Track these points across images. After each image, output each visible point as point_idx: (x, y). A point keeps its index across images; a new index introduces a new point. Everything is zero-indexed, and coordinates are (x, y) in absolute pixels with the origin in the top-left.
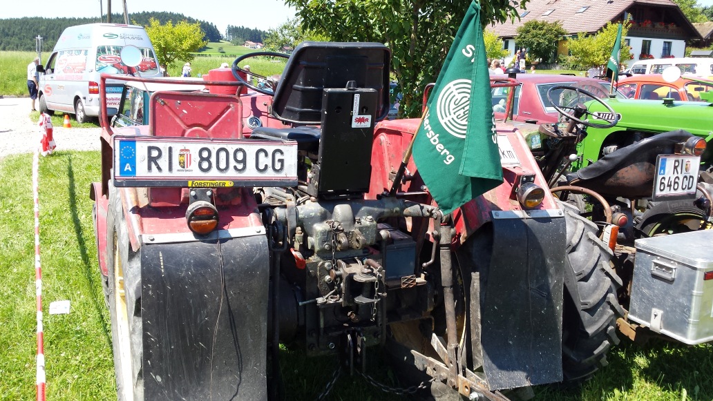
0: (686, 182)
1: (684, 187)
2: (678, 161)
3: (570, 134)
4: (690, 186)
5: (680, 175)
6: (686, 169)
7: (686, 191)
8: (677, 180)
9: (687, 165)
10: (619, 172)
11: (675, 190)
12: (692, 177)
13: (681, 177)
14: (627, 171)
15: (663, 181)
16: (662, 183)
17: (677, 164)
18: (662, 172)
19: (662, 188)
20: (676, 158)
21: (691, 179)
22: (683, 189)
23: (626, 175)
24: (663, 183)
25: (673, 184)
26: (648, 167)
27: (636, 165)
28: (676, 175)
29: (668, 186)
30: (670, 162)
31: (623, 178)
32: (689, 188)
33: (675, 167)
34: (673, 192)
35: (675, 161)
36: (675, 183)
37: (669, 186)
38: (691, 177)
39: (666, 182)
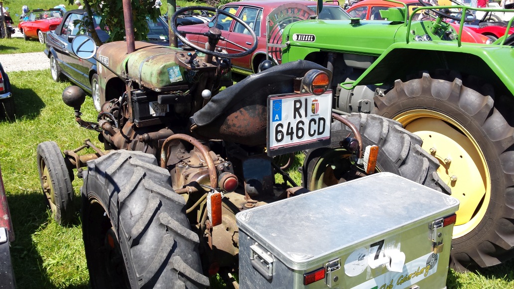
0: (314, 127)
1: (312, 133)
2: (300, 102)
3: (209, 65)
4: (321, 130)
5: (304, 119)
6: (314, 111)
7: (316, 137)
8: (300, 125)
9: (313, 105)
10: (228, 117)
11: (299, 137)
12: (323, 119)
13: (306, 121)
14: (236, 117)
15: (280, 128)
16: (277, 132)
17: (298, 105)
18: (277, 117)
19: (279, 138)
20: (297, 98)
21: (322, 122)
22: (311, 135)
23: (235, 122)
24: (281, 131)
25: (295, 130)
26: (261, 111)
27: (246, 110)
28: (298, 119)
29: (288, 134)
30: (288, 104)
31: (234, 125)
32: (319, 134)
33: (296, 110)
34: (296, 141)
35: (295, 102)
36: (298, 129)
37: (290, 133)
38: (320, 119)
39: (284, 130)
